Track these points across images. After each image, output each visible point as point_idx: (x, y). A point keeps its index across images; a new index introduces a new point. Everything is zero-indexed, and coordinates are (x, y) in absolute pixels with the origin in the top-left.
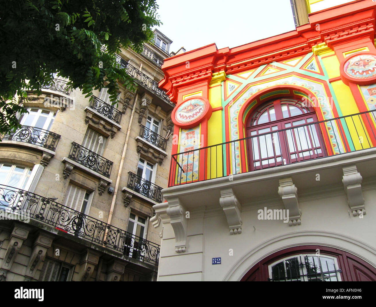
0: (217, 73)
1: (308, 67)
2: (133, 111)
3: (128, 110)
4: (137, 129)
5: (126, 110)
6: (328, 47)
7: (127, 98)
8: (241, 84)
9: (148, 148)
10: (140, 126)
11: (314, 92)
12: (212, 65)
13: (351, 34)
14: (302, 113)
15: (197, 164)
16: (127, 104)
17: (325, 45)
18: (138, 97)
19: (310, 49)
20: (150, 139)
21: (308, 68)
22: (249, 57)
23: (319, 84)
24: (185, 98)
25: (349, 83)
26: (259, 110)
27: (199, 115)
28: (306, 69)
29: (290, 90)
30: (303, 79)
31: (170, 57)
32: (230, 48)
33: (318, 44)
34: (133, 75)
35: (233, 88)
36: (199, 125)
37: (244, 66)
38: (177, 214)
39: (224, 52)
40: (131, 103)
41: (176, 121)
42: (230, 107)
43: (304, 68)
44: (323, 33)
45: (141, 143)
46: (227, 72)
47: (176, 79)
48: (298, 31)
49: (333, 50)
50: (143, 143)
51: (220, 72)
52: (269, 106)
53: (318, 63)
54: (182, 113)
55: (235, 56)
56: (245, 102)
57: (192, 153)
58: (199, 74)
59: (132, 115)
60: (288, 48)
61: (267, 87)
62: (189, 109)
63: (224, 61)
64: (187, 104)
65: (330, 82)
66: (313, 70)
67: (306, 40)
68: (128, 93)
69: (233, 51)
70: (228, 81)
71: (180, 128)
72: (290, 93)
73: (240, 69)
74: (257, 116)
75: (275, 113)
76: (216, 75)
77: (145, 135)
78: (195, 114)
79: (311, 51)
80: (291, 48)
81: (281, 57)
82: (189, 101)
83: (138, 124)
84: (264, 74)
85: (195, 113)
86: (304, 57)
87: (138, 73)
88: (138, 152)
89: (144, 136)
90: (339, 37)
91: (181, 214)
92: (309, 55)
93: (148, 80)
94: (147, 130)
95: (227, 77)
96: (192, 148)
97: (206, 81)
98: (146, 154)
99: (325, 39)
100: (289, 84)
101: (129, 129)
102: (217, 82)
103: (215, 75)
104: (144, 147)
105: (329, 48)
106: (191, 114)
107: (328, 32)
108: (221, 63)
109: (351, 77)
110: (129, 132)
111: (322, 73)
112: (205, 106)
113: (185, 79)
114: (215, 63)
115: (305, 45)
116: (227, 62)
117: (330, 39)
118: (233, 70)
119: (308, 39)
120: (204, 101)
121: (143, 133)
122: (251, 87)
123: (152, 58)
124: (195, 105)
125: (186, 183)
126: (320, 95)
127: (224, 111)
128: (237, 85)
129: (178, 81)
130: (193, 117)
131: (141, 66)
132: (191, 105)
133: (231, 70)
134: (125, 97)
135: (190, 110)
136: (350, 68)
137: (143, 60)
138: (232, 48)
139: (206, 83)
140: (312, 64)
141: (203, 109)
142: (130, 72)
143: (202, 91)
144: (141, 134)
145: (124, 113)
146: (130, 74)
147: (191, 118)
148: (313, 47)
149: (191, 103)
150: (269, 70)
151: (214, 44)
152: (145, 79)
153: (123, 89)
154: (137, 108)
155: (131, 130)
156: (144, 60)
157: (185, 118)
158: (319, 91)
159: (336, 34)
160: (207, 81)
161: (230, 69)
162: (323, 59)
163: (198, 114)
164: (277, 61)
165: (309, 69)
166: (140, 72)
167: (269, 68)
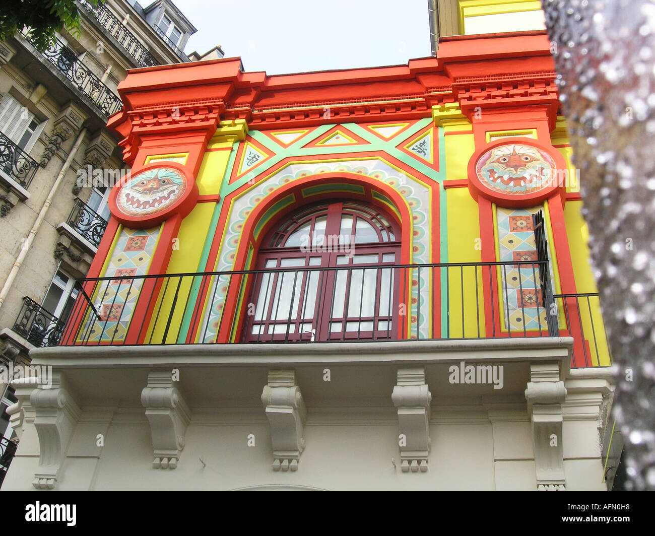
0: (230, 122)
1: (414, 146)
2: (66, 165)
3: (55, 162)
4: (65, 206)
5: (49, 160)
6: (463, 113)
7: (59, 135)
8: (271, 154)
9: (82, 253)
10: (75, 200)
11: (409, 202)
12: (223, 103)
13: (513, 96)
14: (377, 241)
15: (131, 306)
16: (54, 148)
17: (457, 108)
18: (85, 137)
19: (428, 111)
20: (91, 234)
21: (414, 149)
22: (304, 103)
23: (425, 186)
24: (150, 161)
25: (479, 196)
26: (295, 218)
27: (165, 203)
28: (410, 150)
29: (365, 188)
30: (397, 170)
31: (181, 63)
32: (268, 74)
33: (445, 103)
34: (83, 87)
35: (255, 159)
36: (160, 225)
37: (289, 118)
38: (52, 407)
39: (253, 79)
40: (65, 146)
41: (117, 207)
42: (236, 200)
43: (405, 147)
44: (458, 83)
45: (67, 239)
46: (252, 124)
47: (141, 118)
48: (411, 67)
49: (471, 122)
50: (73, 238)
51: (237, 121)
52: (319, 212)
53: (436, 141)
54: (133, 194)
55: (275, 94)
56: (268, 195)
57: (129, 281)
58: (191, 116)
59: (61, 173)
60: (385, 100)
61: (323, 172)
62: (150, 186)
63: (250, 98)
64: (149, 174)
65: (446, 187)
66: (421, 155)
67: (423, 90)
68: (61, 124)
69: (273, 83)
70: (249, 143)
71: (120, 225)
72: (366, 193)
73: (278, 122)
74: (288, 230)
75: (325, 229)
76: (228, 126)
77: (82, 221)
78: (157, 201)
79: (429, 115)
80: (392, 100)
81: (368, 115)
82: (155, 171)
83: (71, 196)
84: (325, 144)
85: (158, 198)
86: (414, 124)
87: (96, 85)
88: (58, 256)
89: (79, 225)
90: (489, 97)
91: (60, 409)
92: (424, 122)
93: (115, 103)
94: (87, 211)
95: (249, 133)
96: (132, 271)
97: (203, 134)
98: (74, 265)
99: (460, 96)
100: (366, 174)
101: (47, 204)
102: (225, 141)
103: (225, 125)
104: (72, 248)
105: (464, 116)
106: (149, 198)
107: (482, 82)
108: (243, 103)
109: (485, 185)
110: (45, 209)
111: (436, 166)
112: (184, 187)
113: (161, 121)
114: (230, 99)
115: (421, 99)
116: (256, 103)
117: (470, 99)
118: (264, 123)
119: (427, 89)
120: (186, 176)
121: (77, 217)
122: (292, 166)
123: (137, 57)
124: (164, 182)
125: (99, 344)
126: (417, 210)
127: (220, 206)
128: (263, 156)
129: (145, 122)
130: (152, 205)
131: (108, 71)
132: (156, 178)
133: (260, 121)
134: (53, 131)
135: (151, 190)
136: (488, 166)
137: (116, 59)
138: (272, 74)
139: (202, 139)
140: (424, 142)
141: (177, 192)
142: (76, 79)
143: (188, 153)
144: (73, 219)
145: (43, 165)
146: (75, 82)
147: (148, 206)
148: (433, 107)
149: (157, 175)
150: (336, 137)
151: (239, 59)
152: (109, 100)
153: (53, 113)
154: (77, 159)
155: (50, 205)
156: (118, 57)
157: (136, 204)
158: (418, 202)
159: (483, 90)
160: (206, 134)
161: (258, 119)
162: (446, 136)
163: (163, 201)
164: (358, 121)
165: (415, 152)
166: (100, 83)
167: (337, 134)
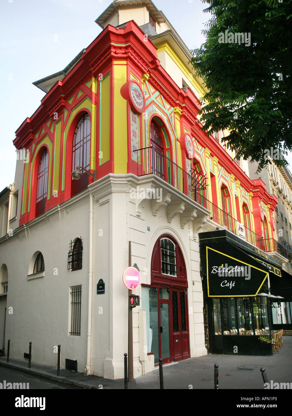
8: (150, 95)
22: (159, 79)
33: (179, 108)
35: (146, 93)
36: (138, 114)
49: (180, 118)
53: (174, 119)
54: (134, 94)
62: (137, 94)
65: (177, 140)
69: (160, 68)
70: (145, 83)
78: (140, 104)
82: (136, 86)
86: (171, 107)
92: (173, 109)
96: (136, 133)
106: (138, 101)
111: (175, 129)
119: (178, 99)
122: (153, 104)
124: (140, 95)
136: (187, 142)
140: (172, 116)
141: (143, 103)
149: (137, 89)
